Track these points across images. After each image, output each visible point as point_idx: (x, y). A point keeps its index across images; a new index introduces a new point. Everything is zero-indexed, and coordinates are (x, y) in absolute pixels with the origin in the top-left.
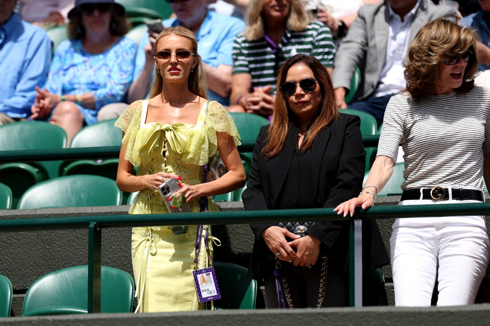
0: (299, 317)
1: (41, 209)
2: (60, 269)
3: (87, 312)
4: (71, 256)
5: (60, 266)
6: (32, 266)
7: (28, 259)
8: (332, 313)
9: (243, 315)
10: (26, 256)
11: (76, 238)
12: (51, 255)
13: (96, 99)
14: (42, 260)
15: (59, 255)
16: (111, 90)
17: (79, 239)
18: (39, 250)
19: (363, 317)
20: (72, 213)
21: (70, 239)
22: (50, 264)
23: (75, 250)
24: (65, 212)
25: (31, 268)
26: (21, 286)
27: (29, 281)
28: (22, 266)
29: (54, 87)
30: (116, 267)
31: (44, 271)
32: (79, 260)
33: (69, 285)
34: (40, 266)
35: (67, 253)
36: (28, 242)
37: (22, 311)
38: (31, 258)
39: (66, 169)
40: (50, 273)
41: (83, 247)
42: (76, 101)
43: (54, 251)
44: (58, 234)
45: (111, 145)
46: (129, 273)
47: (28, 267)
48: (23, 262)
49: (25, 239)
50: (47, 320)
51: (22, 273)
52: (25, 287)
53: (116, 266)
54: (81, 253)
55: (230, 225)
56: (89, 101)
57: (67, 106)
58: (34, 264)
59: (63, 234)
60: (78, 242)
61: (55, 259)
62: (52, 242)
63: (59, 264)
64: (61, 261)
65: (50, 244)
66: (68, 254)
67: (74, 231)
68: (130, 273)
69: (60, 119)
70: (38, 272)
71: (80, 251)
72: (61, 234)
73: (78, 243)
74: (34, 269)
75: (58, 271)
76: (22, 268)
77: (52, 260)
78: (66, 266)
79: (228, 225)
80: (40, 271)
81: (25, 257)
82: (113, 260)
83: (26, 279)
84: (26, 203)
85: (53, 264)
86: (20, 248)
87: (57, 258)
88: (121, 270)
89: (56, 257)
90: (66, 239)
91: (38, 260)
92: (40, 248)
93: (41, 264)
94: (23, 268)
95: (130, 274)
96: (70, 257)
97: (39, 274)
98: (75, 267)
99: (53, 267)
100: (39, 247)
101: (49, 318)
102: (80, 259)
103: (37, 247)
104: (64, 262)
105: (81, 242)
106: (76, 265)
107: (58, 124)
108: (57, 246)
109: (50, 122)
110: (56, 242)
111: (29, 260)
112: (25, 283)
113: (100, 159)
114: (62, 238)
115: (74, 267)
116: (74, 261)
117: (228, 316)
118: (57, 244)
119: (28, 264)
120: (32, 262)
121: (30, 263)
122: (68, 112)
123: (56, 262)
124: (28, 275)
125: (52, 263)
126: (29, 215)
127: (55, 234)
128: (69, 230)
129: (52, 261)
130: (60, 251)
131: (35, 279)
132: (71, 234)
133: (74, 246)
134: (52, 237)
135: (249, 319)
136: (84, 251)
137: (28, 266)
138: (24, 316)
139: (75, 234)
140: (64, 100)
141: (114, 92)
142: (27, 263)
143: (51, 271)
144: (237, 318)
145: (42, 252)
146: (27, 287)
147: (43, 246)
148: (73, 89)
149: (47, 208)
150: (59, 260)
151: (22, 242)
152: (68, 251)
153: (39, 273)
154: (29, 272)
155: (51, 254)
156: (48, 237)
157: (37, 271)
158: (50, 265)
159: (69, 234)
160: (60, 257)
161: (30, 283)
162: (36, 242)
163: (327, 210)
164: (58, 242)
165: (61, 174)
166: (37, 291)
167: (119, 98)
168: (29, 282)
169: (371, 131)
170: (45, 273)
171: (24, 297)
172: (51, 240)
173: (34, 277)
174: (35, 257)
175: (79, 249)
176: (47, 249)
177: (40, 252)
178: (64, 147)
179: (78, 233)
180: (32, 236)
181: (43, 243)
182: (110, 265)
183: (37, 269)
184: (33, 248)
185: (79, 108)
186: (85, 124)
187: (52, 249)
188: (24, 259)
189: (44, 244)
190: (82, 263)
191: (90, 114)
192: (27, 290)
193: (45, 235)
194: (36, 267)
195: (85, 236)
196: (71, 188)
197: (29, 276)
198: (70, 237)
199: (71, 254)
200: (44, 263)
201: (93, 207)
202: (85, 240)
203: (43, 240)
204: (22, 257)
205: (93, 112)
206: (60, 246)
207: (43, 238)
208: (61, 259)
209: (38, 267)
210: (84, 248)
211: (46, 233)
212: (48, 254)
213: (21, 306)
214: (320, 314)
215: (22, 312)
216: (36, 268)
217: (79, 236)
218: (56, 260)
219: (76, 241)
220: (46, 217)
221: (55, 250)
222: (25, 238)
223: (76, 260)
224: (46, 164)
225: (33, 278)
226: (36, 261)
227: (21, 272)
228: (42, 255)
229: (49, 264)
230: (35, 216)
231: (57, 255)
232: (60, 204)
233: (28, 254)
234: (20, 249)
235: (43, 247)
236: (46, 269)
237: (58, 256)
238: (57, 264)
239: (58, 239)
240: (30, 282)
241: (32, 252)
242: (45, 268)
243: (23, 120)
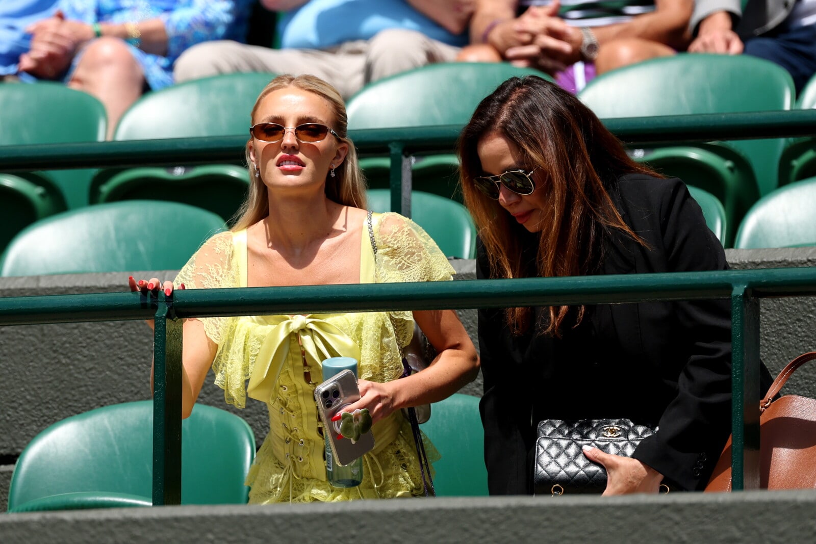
0: (619, 513)
1: (50, 276)
2: (91, 408)
3: (151, 504)
4: (115, 380)
5: (91, 402)
6: (29, 402)
7: (19, 388)
8: (691, 505)
9: (494, 509)
10: (17, 381)
11: (126, 340)
12: (72, 378)
13: (171, 31)
14: (51, 388)
15: (89, 378)
16: (203, 12)
17: (134, 342)
18: (46, 368)
19: (761, 514)
20: (118, 284)
21: (113, 342)
22: (70, 397)
23: (125, 367)
24: (103, 282)
25: (27, 407)
26: (5, 448)
27: (24, 436)
28: (7, 402)
29: (79, 6)
30: (216, 406)
31: (56, 414)
32: (133, 389)
33: (110, 445)
34: (47, 402)
35: (108, 373)
36: (20, 350)
37: (8, 504)
38: (26, 386)
39: (106, 189)
40: (68, 419)
41: (143, 360)
42: (125, 37)
43: (78, 371)
44: (86, 332)
45: (204, 134)
46: (243, 418)
47: (21, 404)
48: (10, 394)
49: (13, 343)
50: (63, 521)
51: (8, 418)
52: (13, 449)
53: (216, 403)
54: (139, 373)
55: (467, 311)
56: (156, 37)
57: (107, 48)
58: (34, 399)
59: (99, 332)
60: (132, 350)
61: (81, 386)
62: (73, 349)
63: (89, 397)
64: (94, 391)
65: (70, 355)
66: (110, 377)
67: (122, 325)
68: (248, 418)
69: (93, 77)
70: (42, 417)
71: (137, 369)
72: (93, 332)
73: (132, 352)
74: (34, 409)
75: (88, 413)
76: (8, 408)
77: (73, 389)
78: (105, 403)
79: (462, 311)
80: (47, 414)
81: (13, 384)
82: (209, 389)
83: (16, 431)
84: (17, 262)
85: (75, 398)
86: (3, 363)
87: (86, 386)
88: (226, 412)
89: (82, 383)
90: (105, 344)
91: (42, 390)
92: (48, 363)
93: (49, 398)
94: (9, 406)
95: (246, 421)
96: (113, 382)
97: (45, 421)
98: (124, 404)
99: (75, 404)
100: (45, 360)
101: (67, 516)
102: (136, 387)
103: (41, 360)
104: (100, 394)
105: (138, 350)
106: (127, 400)
107: (86, 88)
108: (85, 359)
109: (70, 83)
110: (82, 349)
111: (22, 389)
112: (14, 439)
113: (179, 166)
114: (96, 341)
115: (121, 405)
116: (123, 391)
117: (463, 511)
118: (85, 355)
119: (21, 399)
120: (30, 394)
121: (25, 397)
122: (108, 62)
123: (82, 393)
124: (21, 422)
125: (74, 396)
126: (23, 289)
127: (80, 332)
128: (112, 324)
129: (73, 392)
130: (91, 369)
131: (35, 431)
132: (116, 331)
133: (121, 359)
134: (74, 339)
135: (509, 518)
136: (144, 369)
137: (21, 402)
138: (13, 512)
139: (125, 332)
140: (98, 35)
141: (210, 16)
142: (19, 397)
143: (72, 413)
144: (483, 516)
145: (51, 371)
146: (19, 450)
147: (55, 358)
148: (119, 9)
149: (64, 274)
150: (88, 390)
151: (6, 349)
152: (110, 369)
153: (46, 418)
154: (22, 416)
155: (71, 375)
156: (64, 339)
157: (41, 415)
158: (70, 401)
159: (112, 331)
160: (90, 383)
161: (25, 439)
162: (39, 350)
163: (682, 278)
164: (86, 348)
165: (94, 198)
166: (39, 458)
167: (221, 30)
168: (23, 438)
169: (781, 101)
170: (58, 419)
171: (11, 472)
172: (72, 345)
173: (35, 427)
174: (36, 383)
175: (133, 365)
176: (64, 364)
177: (47, 371)
178: (101, 137)
179: (132, 329)
180: (30, 335)
181: (55, 351)
182: (201, 400)
183: (40, 410)
184: (32, 361)
185: (134, 52)
186: (146, 89)
187: (74, 365)
188: (13, 388)
189: (55, 355)
190: (139, 395)
191: (158, 64)
192: (18, 455)
193: (57, 335)
194: (39, 405)
195: (147, 336)
196: (117, 229)
197: (22, 424)
198: (113, 338)
199: (116, 377)
200: (55, 395)
201: (163, 272)
202: (146, 344)
203: (54, 344)
204: (7, 383)
205: (164, 62)
206: (92, 359)
207: (53, 341)
208: (92, 386)
209: (43, 405)
210: (145, 363)
211: (61, 329)
212: (65, 377)
213: (5, 490)
214: (665, 506)
215: (7, 506)
216: (38, 408)
217: (134, 337)
218: (83, 389)
219: (126, 346)
220: (61, 294)
221: (80, 366)
222: (13, 340)
223: (128, 390)
224: (59, 176)
225: (32, 430)
226: (39, 391)
227: (6, 415)
228: (52, 378)
229: (66, 399)
230: (35, 292)
231: (85, 377)
232: (92, 266)
233: (21, 376)
234: (3, 365)
235: (53, 362)
236: (60, 410)
237: (88, 380)
238: (85, 397)
239: (88, 344)
240: (26, 437)
241: (29, 371)
242: (58, 407)
243: (10, 80)
